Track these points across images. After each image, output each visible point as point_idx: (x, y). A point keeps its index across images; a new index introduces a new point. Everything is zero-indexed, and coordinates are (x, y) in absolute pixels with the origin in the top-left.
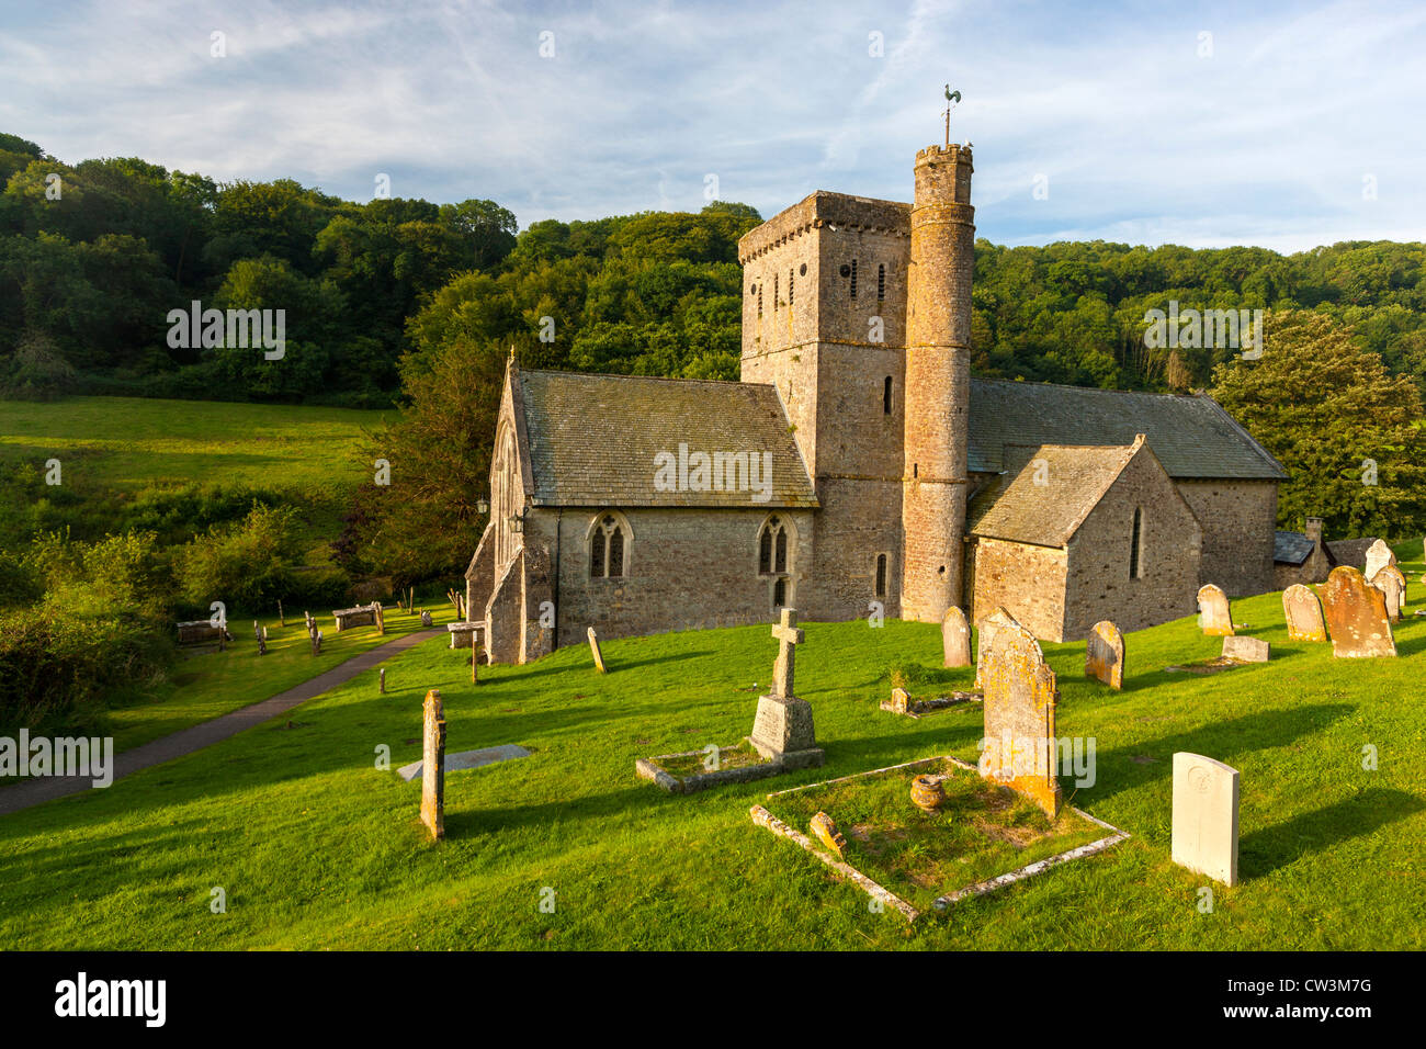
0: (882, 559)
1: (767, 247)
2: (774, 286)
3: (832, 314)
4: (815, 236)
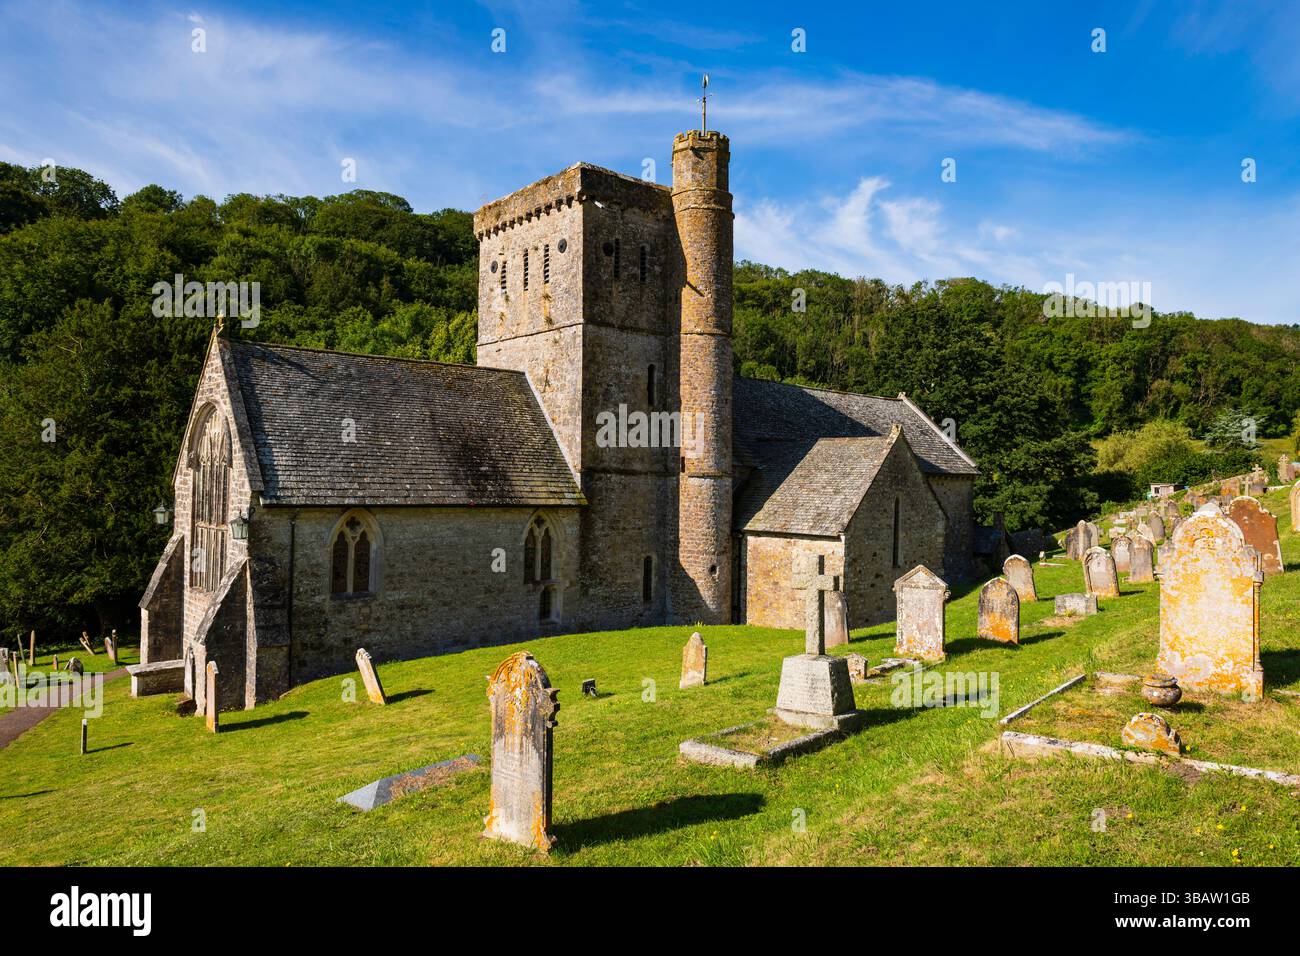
0: (648, 561)
1: (514, 220)
2: (523, 263)
3: (596, 294)
4: (577, 210)
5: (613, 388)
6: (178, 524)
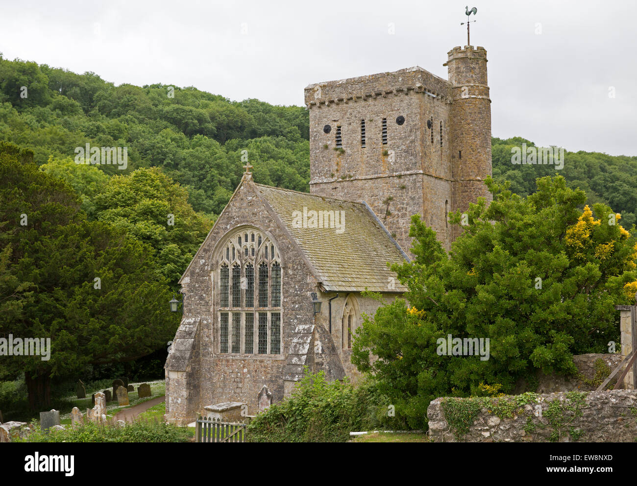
1: (351, 99)
2: (360, 129)
3: (425, 154)
4: (414, 98)
5: (434, 218)
6: (190, 311)
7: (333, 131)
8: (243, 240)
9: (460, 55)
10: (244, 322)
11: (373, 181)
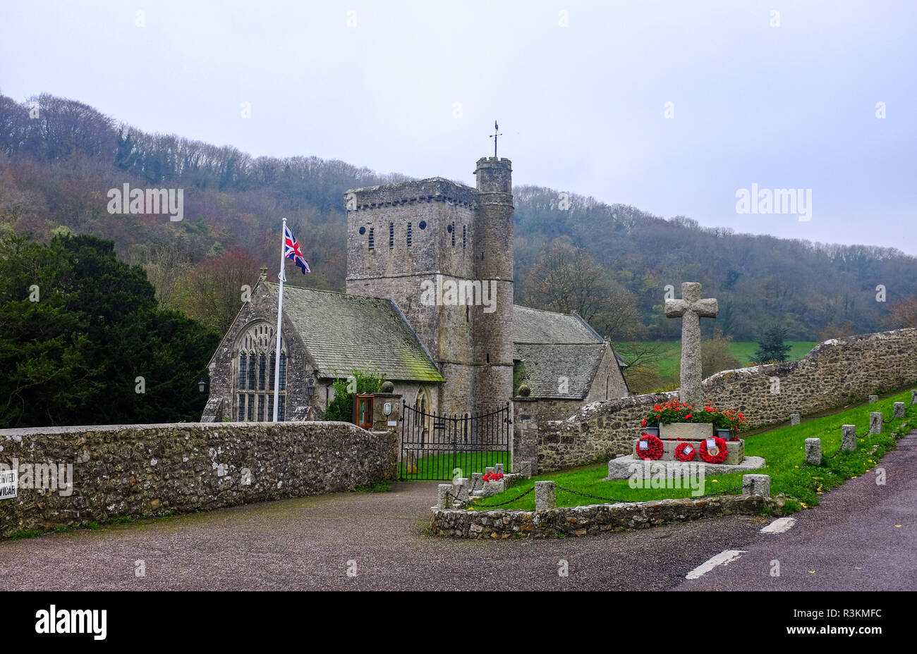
1: (383, 204)
2: (389, 231)
3: (444, 256)
4: (435, 206)
5: (452, 313)
6: (215, 392)
7: (367, 233)
8: (259, 332)
9: (485, 166)
10: (258, 403)
11: (398, 279)
